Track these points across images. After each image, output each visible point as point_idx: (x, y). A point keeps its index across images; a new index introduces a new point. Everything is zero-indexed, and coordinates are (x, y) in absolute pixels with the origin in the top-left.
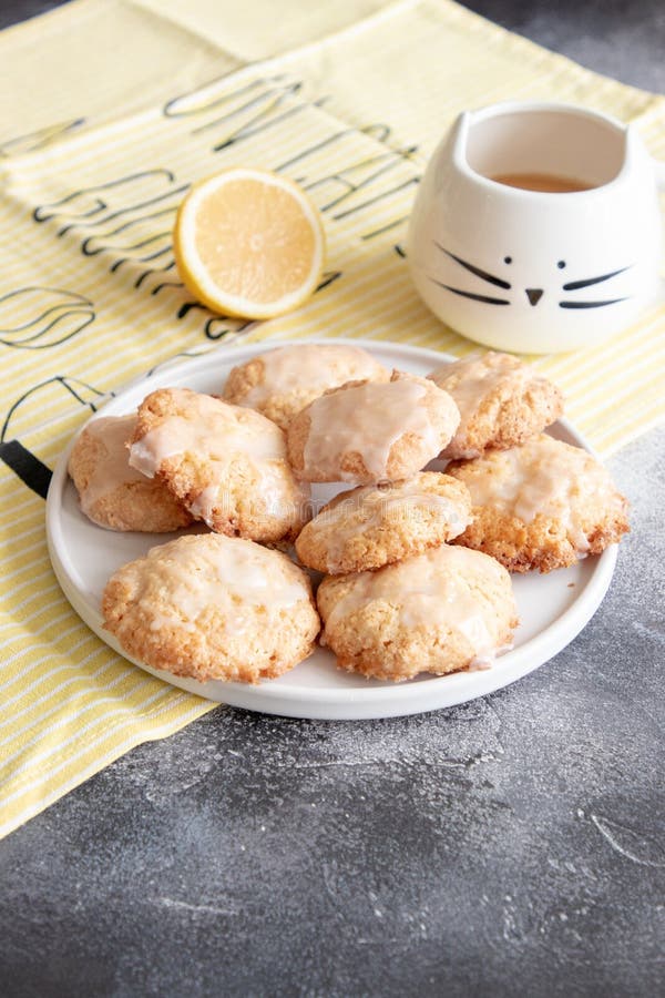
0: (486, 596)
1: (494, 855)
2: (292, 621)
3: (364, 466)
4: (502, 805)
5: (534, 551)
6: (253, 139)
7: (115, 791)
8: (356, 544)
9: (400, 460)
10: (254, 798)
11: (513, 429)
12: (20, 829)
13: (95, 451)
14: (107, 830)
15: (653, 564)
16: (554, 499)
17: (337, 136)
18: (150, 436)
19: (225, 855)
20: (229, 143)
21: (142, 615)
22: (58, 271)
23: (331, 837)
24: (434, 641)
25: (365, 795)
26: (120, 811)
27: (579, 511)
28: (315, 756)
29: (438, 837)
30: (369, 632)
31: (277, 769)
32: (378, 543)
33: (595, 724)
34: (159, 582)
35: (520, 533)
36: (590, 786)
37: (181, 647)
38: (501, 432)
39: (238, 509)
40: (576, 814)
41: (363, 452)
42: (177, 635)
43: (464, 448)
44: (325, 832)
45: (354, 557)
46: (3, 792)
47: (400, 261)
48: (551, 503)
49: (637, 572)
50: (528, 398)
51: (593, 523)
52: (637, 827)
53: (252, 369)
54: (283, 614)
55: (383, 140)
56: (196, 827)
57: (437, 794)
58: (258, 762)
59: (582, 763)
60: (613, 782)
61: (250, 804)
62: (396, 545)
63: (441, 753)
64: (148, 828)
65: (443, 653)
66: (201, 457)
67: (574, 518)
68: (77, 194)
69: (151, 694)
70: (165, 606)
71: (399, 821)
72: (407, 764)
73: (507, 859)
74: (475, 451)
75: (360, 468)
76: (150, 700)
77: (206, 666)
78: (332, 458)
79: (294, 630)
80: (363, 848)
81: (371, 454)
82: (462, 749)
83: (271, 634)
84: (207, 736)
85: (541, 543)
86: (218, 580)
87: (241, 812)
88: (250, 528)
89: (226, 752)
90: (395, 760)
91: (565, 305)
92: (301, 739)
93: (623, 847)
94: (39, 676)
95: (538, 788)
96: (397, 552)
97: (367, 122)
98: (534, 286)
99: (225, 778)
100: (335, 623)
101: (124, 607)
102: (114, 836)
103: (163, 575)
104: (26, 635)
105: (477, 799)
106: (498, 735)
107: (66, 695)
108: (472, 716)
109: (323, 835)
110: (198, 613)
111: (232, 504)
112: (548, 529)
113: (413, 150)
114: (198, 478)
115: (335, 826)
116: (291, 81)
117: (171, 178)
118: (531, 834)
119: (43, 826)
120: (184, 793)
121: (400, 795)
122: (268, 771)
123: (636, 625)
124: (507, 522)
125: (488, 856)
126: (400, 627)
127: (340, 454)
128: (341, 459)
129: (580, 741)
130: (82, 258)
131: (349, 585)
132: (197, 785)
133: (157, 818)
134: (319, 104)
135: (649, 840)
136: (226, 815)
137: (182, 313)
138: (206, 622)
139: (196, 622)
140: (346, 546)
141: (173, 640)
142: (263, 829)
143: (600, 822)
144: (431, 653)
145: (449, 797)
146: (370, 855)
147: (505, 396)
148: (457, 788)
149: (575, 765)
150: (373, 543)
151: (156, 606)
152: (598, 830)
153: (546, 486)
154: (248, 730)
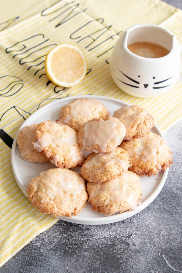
0: (134, 189)
1: (136, 269)
2: (80, 198)
3: (100, 149)
4: (138, 252)
5: (147, 171)
6: (66, 23)
7: (32, 249)
8: (98, 175)
9: (110, 147)
10: (70, 251)
11: (140, 132)
12: (6, 263)
13: (24, 139)
14: (30, 262)
15: (178, 168)
16: (152, 156)
17: (89, 22)
18: (39, 140)
19: (63, 270)
20: (59, 24)
21: (38, 197)
22: (13, 70)
23: (92, 264)
24: (120, 205)
25: (100, 249)
26: (34, 256)
27: (159, 159)
28: (87, 236)
29: (121, 263)
30: (102, 202)
31: (76, 240)
32: (104, 175)
33: (163, 223)
34: (43, 187)
35: (143, 165)
36: (162, 245)
37: (49, 208)
38: (137, 133)
39: (64, 161)
40: (158, 254)
41: (99, 144)
42: (48, 205)
43: (127, 138)
44: (90, 262)
45: (97, 179)
46: (1, 251)
47: (107, 65)
48: (151, 157)
49: (174, 171)
50: (145, 122)
51: (163, 162)
52: (175, 259)
53: (67, 109)
54: (77, 196)
55: (102, 23)
56: (54, 261)
57: (120, 248)
58: (71, 238)
59: (160, 237)
60: (168, 243)
61: (69, 253)
62: (109, 176)
63: (121, 234)
64: (41, 261)
65: (122, 208)
66: (54, 146)
67: (158, 161)
68: (18, 43)
69: (41, 216)
70: (45, 195)
71: (110, 258)
72: (112, 238)
73: (140, 270)
74: (130, 139)
75: (98, 149)
76: (41, 218)
77: (56, 213)
78: (91, 145)
79: (81, 201)
80: (100, 267)
81: (102, 145)
82: (127, 233)
83: (74, 203)
84: (57, 229)
85: (149, 168)
86: (59, 186)
87: (67, 256)
88: (68, 166)
89: (62, 235)
90: (108, 237)
91: (154, 88)
92: (83, 230)
93: (171, 266)
94: (10, 211)
95: (148, 245)
96: (109, 178)
97: (98, 17)
98: (146, 83)
99: (62, 244)
100: (92, 198)
101: (33, 194)
102: (32, 265)
103: (44, 184)
104: (6, 196)
105: (131, 250)
106: (137, 228)
107: (18, 217)
108: (129, 221)
109: (89, 263)
110: (54, 197)
111: (63, 159)
112: (150, 164)
113: (110, 27)
114: (53, 152)
115: (93, 260)
116: (76, 3)
117: (44, 37)
118: (146, 262)
119: (12, 261)
120: (51, 249)
121: (110, 249)
122: (74, 241)
123: (174, 189)
124: (139, 162)
125: (135, 269)
126: (110, 201)
127: (93, 145)
128: (93, 146)
129: (159, 229)
130: (19, 65)
131: (96, 185)
132: (55, 246)
133: (44, 258)
134: (84, 11)
135: (178, 263)
136: (63, 257)
137: (47, 84)
138: (56, 200)
139: (53, 200)
140: (95, 176)
141: (47, 207)
142: (73, 261)
143: (165, 257)
144: (119, 208)
145: (124, 249)
146: (102, 270)
147: (139, 122)
148: (126, 246)
149: (158, 238)
150: (102, 175)
151: (42, 195)
152: (164, 260)
153: (150, 151)
154: (68, 227)
